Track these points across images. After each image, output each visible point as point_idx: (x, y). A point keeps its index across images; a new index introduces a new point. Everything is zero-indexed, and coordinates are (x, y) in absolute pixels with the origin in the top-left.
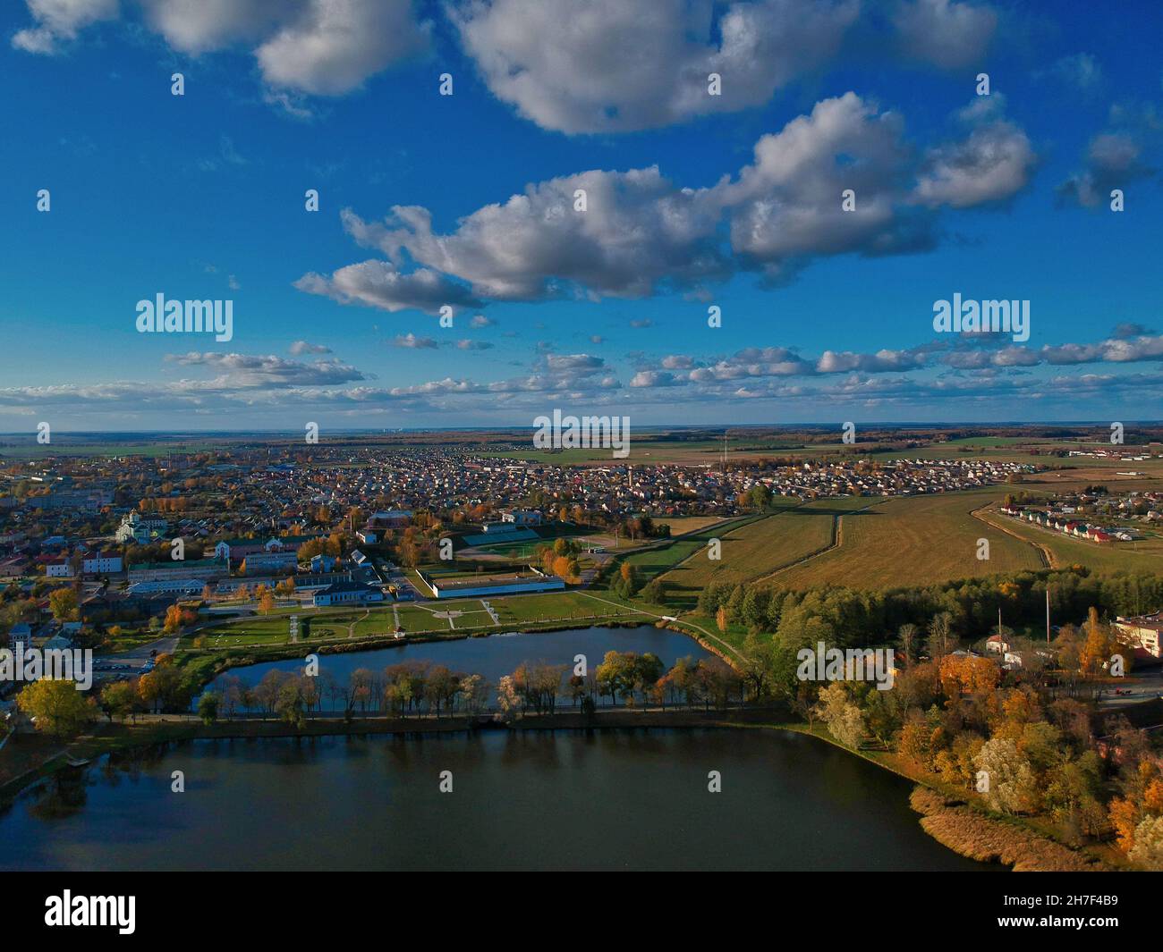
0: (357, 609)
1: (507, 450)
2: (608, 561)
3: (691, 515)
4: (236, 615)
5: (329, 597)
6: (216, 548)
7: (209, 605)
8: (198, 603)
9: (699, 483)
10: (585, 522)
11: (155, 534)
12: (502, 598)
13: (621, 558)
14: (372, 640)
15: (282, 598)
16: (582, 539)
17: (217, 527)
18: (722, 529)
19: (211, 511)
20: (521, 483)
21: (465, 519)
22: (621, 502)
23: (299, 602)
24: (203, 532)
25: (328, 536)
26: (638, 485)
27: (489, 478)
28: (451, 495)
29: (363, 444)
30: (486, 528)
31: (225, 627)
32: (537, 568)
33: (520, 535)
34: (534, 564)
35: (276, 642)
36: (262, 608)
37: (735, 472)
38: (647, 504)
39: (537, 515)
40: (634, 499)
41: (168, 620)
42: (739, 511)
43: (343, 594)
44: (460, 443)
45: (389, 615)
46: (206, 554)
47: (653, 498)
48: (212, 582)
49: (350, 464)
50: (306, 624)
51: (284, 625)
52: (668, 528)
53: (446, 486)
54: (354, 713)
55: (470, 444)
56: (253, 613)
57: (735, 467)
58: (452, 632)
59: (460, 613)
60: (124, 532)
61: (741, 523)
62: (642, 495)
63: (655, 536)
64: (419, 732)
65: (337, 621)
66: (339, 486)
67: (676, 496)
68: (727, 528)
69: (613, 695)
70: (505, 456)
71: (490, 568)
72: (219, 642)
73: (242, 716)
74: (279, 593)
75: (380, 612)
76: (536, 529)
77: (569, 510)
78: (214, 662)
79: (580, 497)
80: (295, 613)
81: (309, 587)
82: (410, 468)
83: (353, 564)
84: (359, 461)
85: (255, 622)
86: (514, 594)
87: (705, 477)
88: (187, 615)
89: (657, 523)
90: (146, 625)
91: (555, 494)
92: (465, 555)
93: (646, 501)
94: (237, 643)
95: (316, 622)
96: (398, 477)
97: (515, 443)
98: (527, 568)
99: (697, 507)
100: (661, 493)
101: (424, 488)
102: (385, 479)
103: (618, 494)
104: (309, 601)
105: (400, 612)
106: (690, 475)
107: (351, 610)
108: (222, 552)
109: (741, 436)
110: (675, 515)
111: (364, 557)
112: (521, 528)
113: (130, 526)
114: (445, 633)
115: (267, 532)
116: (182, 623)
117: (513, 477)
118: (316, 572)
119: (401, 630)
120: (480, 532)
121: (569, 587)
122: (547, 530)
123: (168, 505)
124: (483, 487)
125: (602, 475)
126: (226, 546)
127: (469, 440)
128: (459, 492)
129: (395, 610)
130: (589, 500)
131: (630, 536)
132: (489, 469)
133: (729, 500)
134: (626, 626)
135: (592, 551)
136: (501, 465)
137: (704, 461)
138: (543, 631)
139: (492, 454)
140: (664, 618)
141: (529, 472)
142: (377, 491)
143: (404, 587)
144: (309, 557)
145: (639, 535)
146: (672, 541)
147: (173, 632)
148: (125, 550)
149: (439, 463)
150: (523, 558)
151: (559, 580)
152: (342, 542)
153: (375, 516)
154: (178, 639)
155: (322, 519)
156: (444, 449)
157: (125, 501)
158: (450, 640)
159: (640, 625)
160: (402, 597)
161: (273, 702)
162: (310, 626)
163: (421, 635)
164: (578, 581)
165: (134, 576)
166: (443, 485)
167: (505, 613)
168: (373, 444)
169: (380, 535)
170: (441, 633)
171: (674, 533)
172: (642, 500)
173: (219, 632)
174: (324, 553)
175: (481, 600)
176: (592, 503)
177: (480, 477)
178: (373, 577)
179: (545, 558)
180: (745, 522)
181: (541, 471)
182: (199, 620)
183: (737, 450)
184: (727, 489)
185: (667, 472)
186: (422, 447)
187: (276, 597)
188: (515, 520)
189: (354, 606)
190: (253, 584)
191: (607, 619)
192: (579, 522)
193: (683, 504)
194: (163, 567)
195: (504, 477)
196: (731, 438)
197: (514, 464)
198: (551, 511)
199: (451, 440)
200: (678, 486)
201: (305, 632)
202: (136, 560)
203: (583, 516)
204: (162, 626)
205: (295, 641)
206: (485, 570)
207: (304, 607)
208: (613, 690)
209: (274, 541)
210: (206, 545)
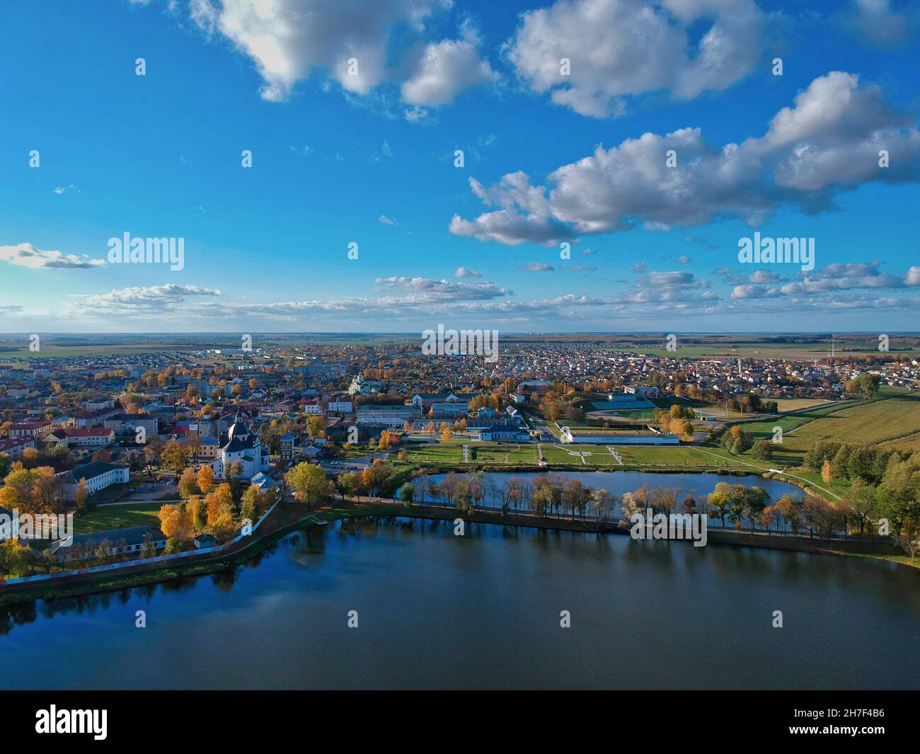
0: (510, 445)
1: (628, 347)
2: (719, 427)
3: (799, 397)
4: (426, 442)
5: (490, 434)
6: (413, 400)
7: (408, 435)
8: (400, 434)
9: (805, 373)
10: (697, 398)
11: (373, 390)
12: (625, 447)
13: (730, 425)
14: (522, 465)
15: (457, 434)
16: (695, 410)
17: (414, 388)
18: (830, 409)
19: (410, 379)
20: (641, 369)
21: (593, 390)
22: (731, 385)
23: (469, 437)
24: (405, 390)
25: (490, 394)
26: (747, 372)
27: (613, 365)
28: (582, 375)
29: (515, 342)
30: (610, 397)
31: (418, 449)
32: (654, 428)
33: (640, 404)
34: (653, 425)
35: (454, 461)
36: (444, 438)
37: (841, 366)
38: (757, 387)
39: (655, 390)
40: (744, 383)
41: (381, 440)
42: (846, 396)
43: (501, 433)
44: (590, 342)
45: (534, 450)
46: (406, 404)
47: (761, 383)
48: (411, 421)
49: (505, 353)
50: (474, 451)
51: (459, 451)
52: (776, 405)
53: (578, 369)
54: (509, 510)
55: (598, 343)
56: (438, 442)
57: (843, 362)
58: (583, 465)
59: (590, 454)
60: (353, 388)
61: (847, 405)
62: (751, 380)
63: (763, 411)
64: (558, 527)
65: (496, 451)
66: (497, 367)
67: (784, 382)
68: (836, 408)
69: (723, 519)
70: (627, 351)
71: (614, 425)
72: (415, 457)
73: (431, 503)
74: (455, 430)
75: (528, 448)
76: (654, 400)
77: (683, 388)
78: (411, 470)
79: (693, 379)
80: (466, 444)
81: (477, 428)
82: (550, 358)
83: (508, 416)
84: (512, 352)
85: (439, 447)
86: (635, 444)
87: (812, 369)
88: (394, 439)
89: (765, 401)
90: (367, 444)
91: (671, 377)
92: (594, 415)
93: (755, 384)
94: (427, 460)
95: (481, 451)
96: (540, 362)
97: (636, 343)
98: (646, 428)
99: (804, 391)
100: (769, 379)
101: (561, 370)
102: (531, 363)
103: (728, 378)
104: (477, 437)
105: (542, 449)
106: (798, 367)
107: (507, 445)
108: (417, 402)
109: (848, 339)
110: (783, 396)
111: (516, 411)
112: (640, 399)
113: (358, 384)
114: (577, 466)
115: (447, 391)
116: (391, 443)
117: (633, 364)
118: (481, 418)
119: (544, 460)
120: (606, 400)
121: (682, 443)
122: (663, 402)
123: (382, 374)
124: (609, 371)
125: (713, 365)
126: (420, 398)
127: (597, 340)
128: (589, 373)
129: (539, 447)
130: (702, 382)
131: (739, 410)
132: (613, 359)
133: (836, 388)
134: (735, 474)
135: (704, 419)
136: (624, 356)
137: (812, 356)
138: (660, 472)
139: (615, 350)
140: (771, 470)
141: (647, 361)
142: (525, 370)
143: (546, 433)
144: (476, 408)
145: (748, 408)
146: (779, 416)
147: (384, 449)
148: (354, 398)
149: (572, 354)
150: (642, 420)
151: (673, 436)
152: (500, 400)
153: (523, 384)
154: (387, 454)
155: (486, 384)
156: (576, 346)
157: (355, 370)
158: (582, 471)
159: (747, 474)
160: (544, 439)
161: (450, 495)
162: (477, 452)
163: (559, 466)
164: (691, 439)
165: (360, 413)
166: (575, 368)
167: (627, 457)
168: (522, 342)
169: (528, 398)
170: (575, 466)
171: (780, 409)
172: (750, 383)
173: (415, 452)
174: (487, 406)
175: (607, 446)
176: (703, 384)
177: (606, 363)
178: (522, 424)
179: (661, 420)
180: (852, 404)
181: (658, 361)
182: (401, 443)
183: (844, 351)
184: (834, 379)
185: (775, 364)
186: (560, 344)
187: (454, 433)
188: (636, 393)
189: (509, 442)
190: (438, 423)
191: (717, 468)
192: (693, 397)
193: (792, 388)
194: (379, 409)
195: (626, 364)
196: (838, 341)
197: (634, 356)
198: (667, 388)
199: (581, 340)
200: (786, 375)
201: (474, 456)
202: (361, 403)
203: (696, 392)
204: (378, 445)
205: (466, 461)
206: (610, 426)
207: (473, 440)
208: (723, 515)
209: (452, 396)
210: (406, 398)
